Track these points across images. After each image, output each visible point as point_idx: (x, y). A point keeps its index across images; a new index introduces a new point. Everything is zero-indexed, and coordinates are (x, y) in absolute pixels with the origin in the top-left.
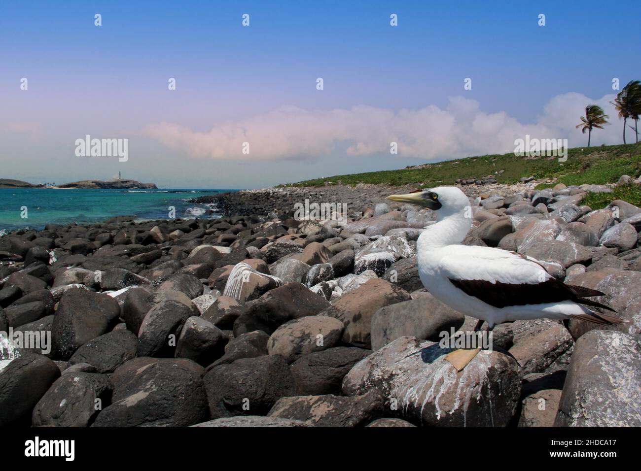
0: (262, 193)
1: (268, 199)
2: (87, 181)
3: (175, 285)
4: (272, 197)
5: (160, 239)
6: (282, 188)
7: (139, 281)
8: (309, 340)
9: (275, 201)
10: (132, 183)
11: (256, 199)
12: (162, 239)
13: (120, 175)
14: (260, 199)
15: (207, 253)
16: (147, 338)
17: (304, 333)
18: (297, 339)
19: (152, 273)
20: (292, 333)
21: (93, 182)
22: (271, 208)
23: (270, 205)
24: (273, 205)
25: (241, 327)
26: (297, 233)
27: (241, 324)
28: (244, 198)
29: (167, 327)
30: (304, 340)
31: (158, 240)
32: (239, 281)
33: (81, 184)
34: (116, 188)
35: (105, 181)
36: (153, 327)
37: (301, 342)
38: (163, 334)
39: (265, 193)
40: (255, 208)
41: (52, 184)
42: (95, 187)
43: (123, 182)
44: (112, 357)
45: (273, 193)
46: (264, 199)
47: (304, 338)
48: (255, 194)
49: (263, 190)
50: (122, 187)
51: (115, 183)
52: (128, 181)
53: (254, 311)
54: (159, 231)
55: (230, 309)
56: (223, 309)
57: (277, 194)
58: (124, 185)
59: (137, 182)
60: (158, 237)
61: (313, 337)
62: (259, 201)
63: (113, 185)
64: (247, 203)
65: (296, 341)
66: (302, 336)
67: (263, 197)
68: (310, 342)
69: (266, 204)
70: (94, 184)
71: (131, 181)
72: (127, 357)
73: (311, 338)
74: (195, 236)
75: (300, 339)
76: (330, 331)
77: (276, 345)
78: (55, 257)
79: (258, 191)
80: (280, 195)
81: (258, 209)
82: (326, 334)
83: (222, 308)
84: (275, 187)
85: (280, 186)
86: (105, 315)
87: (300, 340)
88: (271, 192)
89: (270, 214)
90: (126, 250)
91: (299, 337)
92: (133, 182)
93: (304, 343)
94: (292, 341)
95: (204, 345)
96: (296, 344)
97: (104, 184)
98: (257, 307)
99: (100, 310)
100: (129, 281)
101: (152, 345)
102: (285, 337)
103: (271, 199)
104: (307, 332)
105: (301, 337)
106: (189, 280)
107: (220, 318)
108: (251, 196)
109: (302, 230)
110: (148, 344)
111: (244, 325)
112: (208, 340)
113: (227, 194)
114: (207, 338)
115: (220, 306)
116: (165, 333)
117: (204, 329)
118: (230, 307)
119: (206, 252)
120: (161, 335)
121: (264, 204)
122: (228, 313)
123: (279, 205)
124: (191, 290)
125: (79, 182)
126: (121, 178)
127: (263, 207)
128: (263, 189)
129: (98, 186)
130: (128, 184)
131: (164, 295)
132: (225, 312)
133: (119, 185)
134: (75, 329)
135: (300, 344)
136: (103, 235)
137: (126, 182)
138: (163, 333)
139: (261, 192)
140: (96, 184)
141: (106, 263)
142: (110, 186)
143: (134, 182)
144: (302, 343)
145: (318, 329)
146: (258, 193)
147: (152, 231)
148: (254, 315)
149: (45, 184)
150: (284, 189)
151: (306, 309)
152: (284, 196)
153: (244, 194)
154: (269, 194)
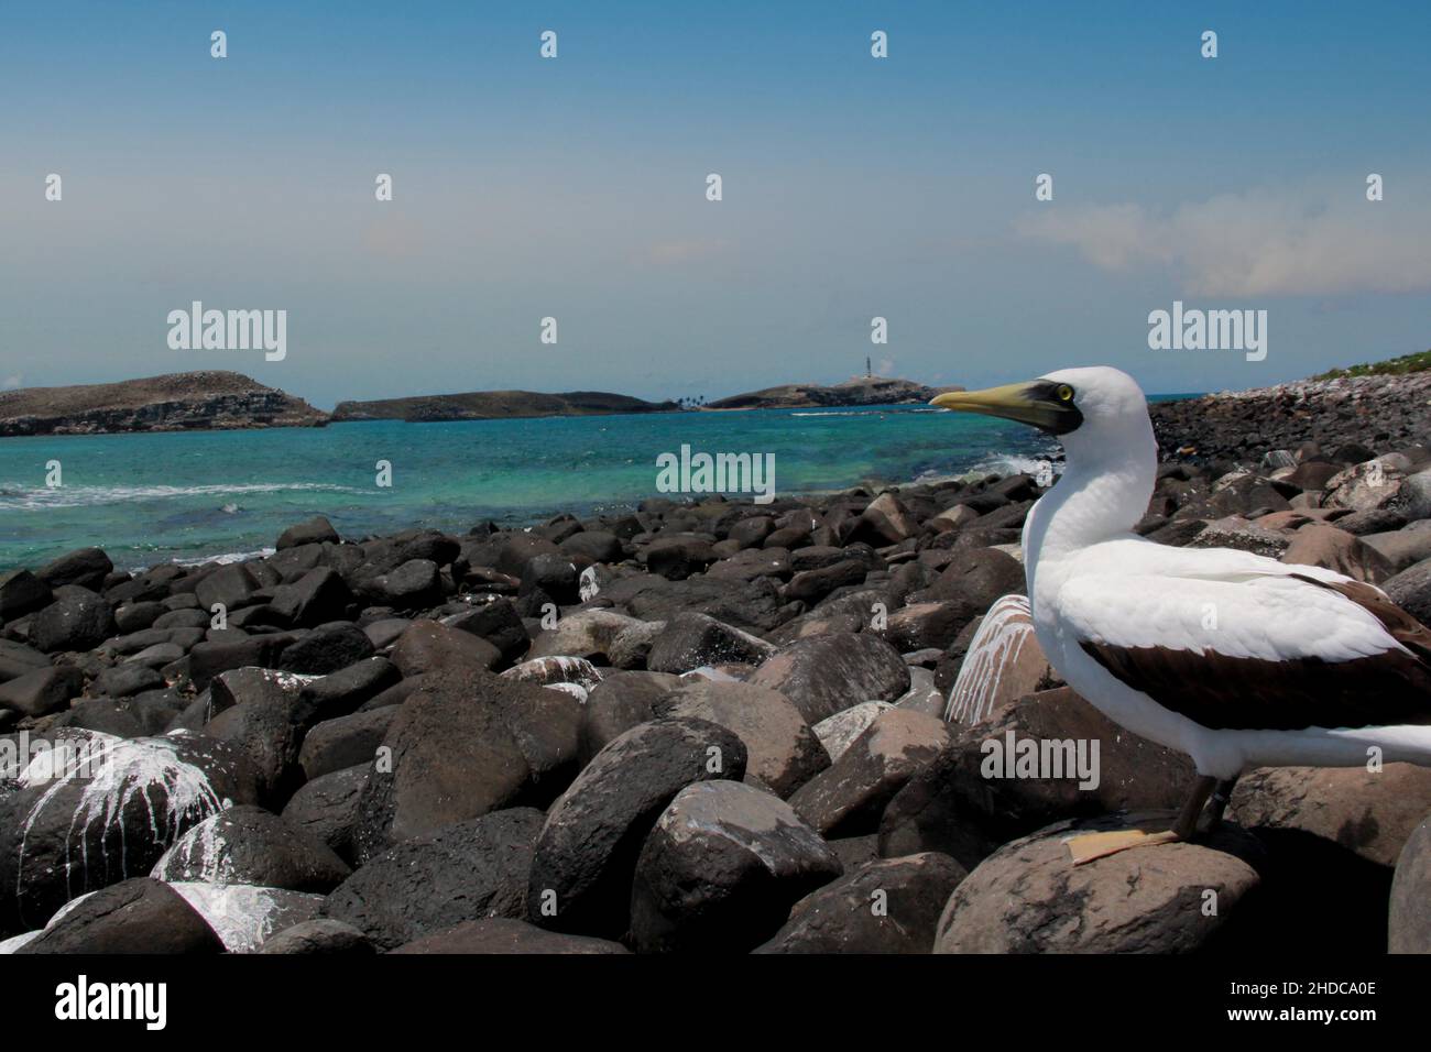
0: (1270, 399)
1: (1291, 414)
2: (785, 389)
3: (796, 666)
4: (1303, 407)
5: (897, 533)
6: (1336, 381)
7: (748, 652)
8: (1074, 924)
9: (1312, 421)
10: (901, 389)
11: (1250, 417)
12: (902, 530)
13: (869, 367)
14: (1263, 417)
15: (975, 567)
16: (555, 847)
17: (1065, 887)
18: (1032, 912)
19: (800, 629)
20: (1021, 880)
21: (799, 390)
22: (1297, 440)
23: (1294, 434)
24: (1303, 432)
25: (902, 830)
26: (1322, 504)
27: (904, 820)
28: (1214, 415)
29: (617, 814)
30: (1056, 917)
31: (890, 535)
32: (991, 657)
33: (768, 395)
34: (860, 404)
35: (832, 386)
36: (579, 809)
37: (1041, 926)
38: (603, 839)
39: (1281, 398)
40: (1244, 443)
41: (698, 400)
42: (806, 402)
43: (877, 387)
44: (448, 905)
45: (1308, 397)
46: (1275, 414)
47: (1056, 911)
48: (1247, 403)
49: (1275, 390)
50: (875, 401)
51: (858, 389)
52: (892, 384)
53: (945, 772)
54: (893, 507)
55: (904, 757)
56: (881, 757)
57: (1321, 399)
58: (882, 393)
59: (915, 385)
60: (888, 524)
61: (1095, 910)
62: (1260, 422)
63: (854, 396)
64: (1220, 429)
65: (1025, 917)
66: (1054, 899)
67: (1273, 410)
68: (1076, 933)
69: (1281, 430)
70: (803, 394)
71: (900, 382)
72: (502, 906)
73: (1085, 912)
74: (1005, 521)
75: (1043, 913)
76: (1173, 893)
77: (956, 925)
78: (597, 583)
79: (1258, 394)
80: (1328, 399)
81: (1256, 444)
82: (1157, 904)
83: (878, 753)
84: (1316, 379)
85: (1333, 374)
86: (527, 756)
87: (1040, 916)
88: (1301, 392)
89: (1273, 456)
90: (776, 563)
91: (1040, 905)
92: (905, 386)
93: (1054, 931)
94: (1013, 919)
95: (688, 899)
96: (1022, 931)
97: (828, 394)
98: (956, 756)
99: (514, 739)
100: (716, 650)
101: (563, 874)
102: (992, 897)
103: (1299, 413)
104: (1075, 885)
105: (1052, 904)
106: (851, 651)
107: (867, 788)
108: (1235, 408)
109: (1341, 495)
110: (552, 871)
111: (912, 823)
112: (700, 879)
113: (1164, 405)
114: (697, 872)
115: (876, 746)
116: (610, 835)
117: (694, 836)
118: (906, 750)
119: (973, 564)
120: (596, 840)
121: (1276, 429)
122: (895, 772)
123: (1325, 431)
124: (852, 683)
125: (765, 392)
126: (874, 375)
127: (1272, 440)
128: (1278, 387)
129: (814, 400)
130: (891, 391)
131: (706, 699)
132: (883, 767)
133: (867, 396)
134: (397, 798)
135: (1035, 937)
136: (751, 524)
137: (886, 385)
138: (603, 832)
139: (1268, 395)
140: (808, 395)
141: (696, 599)
142: (845, 398)
143: (907, 385)
144: (1046, 934)
145: (1124, 877)
146: (1259, 398)
147: (874, 509)
148: (946, 789)
149: (681, 401)
150: (1342, 384)
151: (1170, 776)
152: (1341, 403)
153: (1216, 403)
154: (1292, 399)
